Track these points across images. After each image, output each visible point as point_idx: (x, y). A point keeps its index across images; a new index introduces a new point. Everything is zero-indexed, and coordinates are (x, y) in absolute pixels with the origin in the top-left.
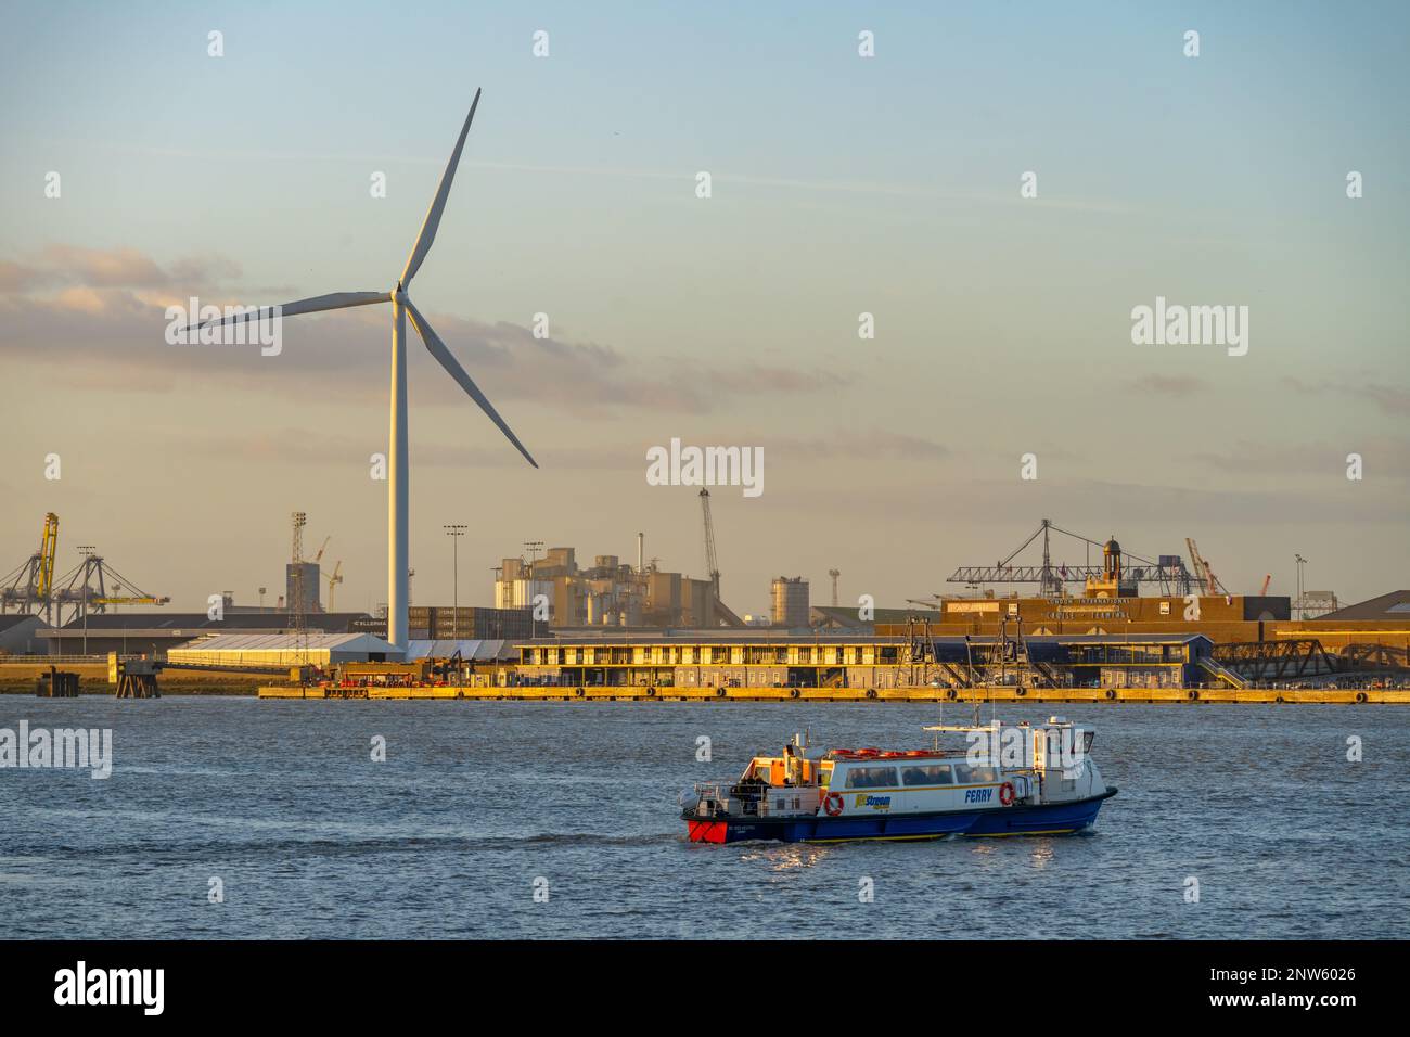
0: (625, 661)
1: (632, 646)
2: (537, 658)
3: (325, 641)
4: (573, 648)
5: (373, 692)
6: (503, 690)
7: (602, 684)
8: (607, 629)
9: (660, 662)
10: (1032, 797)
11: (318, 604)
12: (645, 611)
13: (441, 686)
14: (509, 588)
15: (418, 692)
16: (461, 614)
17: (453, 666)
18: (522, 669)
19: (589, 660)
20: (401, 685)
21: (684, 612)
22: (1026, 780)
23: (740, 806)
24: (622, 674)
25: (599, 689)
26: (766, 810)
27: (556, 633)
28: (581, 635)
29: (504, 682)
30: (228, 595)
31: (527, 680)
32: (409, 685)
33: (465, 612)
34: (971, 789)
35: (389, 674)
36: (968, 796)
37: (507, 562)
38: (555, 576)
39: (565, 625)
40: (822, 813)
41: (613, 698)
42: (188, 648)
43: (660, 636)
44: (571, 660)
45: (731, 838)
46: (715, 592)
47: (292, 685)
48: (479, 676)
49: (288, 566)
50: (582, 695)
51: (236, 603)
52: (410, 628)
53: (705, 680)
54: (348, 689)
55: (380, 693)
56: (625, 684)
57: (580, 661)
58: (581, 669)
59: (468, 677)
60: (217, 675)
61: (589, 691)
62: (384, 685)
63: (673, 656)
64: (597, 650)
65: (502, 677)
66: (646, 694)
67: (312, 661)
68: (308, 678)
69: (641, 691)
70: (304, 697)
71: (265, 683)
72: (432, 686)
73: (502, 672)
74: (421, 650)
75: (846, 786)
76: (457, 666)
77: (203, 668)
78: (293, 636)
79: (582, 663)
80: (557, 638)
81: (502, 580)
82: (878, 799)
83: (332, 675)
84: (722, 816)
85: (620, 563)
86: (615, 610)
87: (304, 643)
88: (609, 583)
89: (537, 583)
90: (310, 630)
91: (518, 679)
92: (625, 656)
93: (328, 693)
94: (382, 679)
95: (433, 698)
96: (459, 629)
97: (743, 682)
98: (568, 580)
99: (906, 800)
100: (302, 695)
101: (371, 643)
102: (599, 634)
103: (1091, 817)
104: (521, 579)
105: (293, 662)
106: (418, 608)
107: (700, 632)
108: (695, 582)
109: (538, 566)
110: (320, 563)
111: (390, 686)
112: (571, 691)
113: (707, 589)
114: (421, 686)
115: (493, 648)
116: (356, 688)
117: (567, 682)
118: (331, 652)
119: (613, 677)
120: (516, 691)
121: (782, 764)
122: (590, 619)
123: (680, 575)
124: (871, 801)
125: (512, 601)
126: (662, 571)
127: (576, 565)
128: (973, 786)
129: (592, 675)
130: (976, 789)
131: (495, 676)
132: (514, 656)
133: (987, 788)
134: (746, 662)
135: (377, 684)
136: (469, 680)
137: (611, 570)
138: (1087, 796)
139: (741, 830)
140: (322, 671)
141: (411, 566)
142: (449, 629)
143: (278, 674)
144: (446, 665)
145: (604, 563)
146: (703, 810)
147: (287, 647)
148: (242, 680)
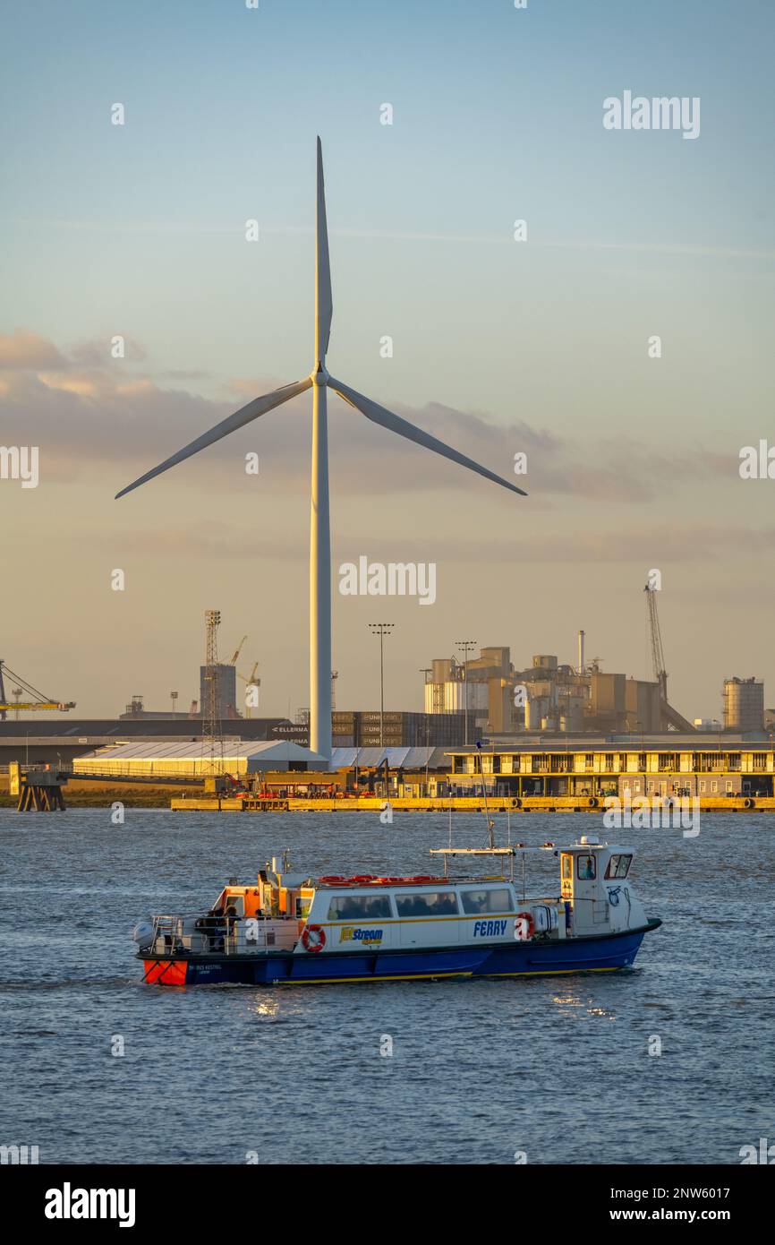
0: (565, 769)
1: (572, 753)
2: (470, 766)
3: (241, 749)
4: (509, 756)
5: (294, 803)
6: (434, 801)
7: (540, 794)
8: (545, 735)
9: (603, 769)
10: (556, 930)
11: (235, 709)
12: (586, 715)
13: (367, 797)
14: (440, 691)
15: (342, 804)
16: (389, 720)
17: (380, 775)
18: (454, 778)
19: (526, 768)
20: (324, 796)
21: (628, 715)
22: (548, 910)
23: (204, 942)
24: (562, 783)
25: (537, 799)
26: (233, 946)
27: (491, 739)
28: (518, 742)
29: (434, 793)
30: (137, 700)
31: (460, 790)
32: (333, 796)
33: (393, 718)
34: (481, 921)
35: (311, 784)
36: (476, 929)
37: (437, 663)
38: (489, 678)
39: (501, 731)
40: (300, 950)
41: (552, 809)
42: (95, 756)
43: (602, 742)
44: (507, 768)
45: (192, 980)
46: (662, 695)
47: (207, 796)
48: (407, 786)
49: (203, 669)
50: (519, 806)
51: (146, 709)
52: (333, 735)
53: (653, 790)
54: (267, 800)
55: (302, 805)
56: (565, 794)
57: (516, 770)
58: (518, 777)
59: (396, 786)
60: (126, 786)
61: (527, 801)
62: (306, 796)
63: (617, 763)
64: (535, 758)
65: (432, 787)
66: (588, 805)
67: (228, 771)
68: (224, 789)
69: (583, 802)
70: (220, 810)
71: (178, 795)
72: (357, 797)
73: (433, 782)
74: (346, 758)
75: (329, 918)
76: (384, 775)
77: (111, 778)
78: (206, 744)
79: (518, 772)
80: (491, 744)
81: (432, 682)
82: (367, 933)
83: (250, 785)
84: (181, 954)
85: (560, 663)
86: (555, 714)
87: (219, 750)
88: (547, 685)
89: (470, 685)
90: (227, 736)
91: (450, 789)
92: (565, 763)
93: (245, 804)
94: (303, 789)
95: (358, 810)
96: (387, 735)
97: (692, 791)
98: (503, 682)
99: (399, 934)
100: (217, 807)
101: (291, 751)
102: (537, 740)
103: (631, 953)
104: (452, 681)
105: (208, 772)
106: (341, 713)
107: (648, 737)
108: (640, 683)
109: (471, 667)
110: (235, 664)
111: (312, 797)
112: (506, 802)
113: (654, 691)
114: (346, 797)
115: (423, 755)
116: (276, 800)
117: (503, 791)
118: (248, 760)
119: (552, 786)
120: (446, 802)
121: (256, 894)
122: (527, 724)
123: (625, 675)
124: (358, 935)
125: (442, 705)
126: (604, 672)
127: (511, 665)
128: (484, 917)
129: (529, 785)
130: (487, 920)
131: (425, 786)
132: (446, 765)
133: (500, 919)
134: (696, 769)
135: (298, 796)
136: (397, 790)
137: (549, 671)
138: (624, 928)
139: (204, 970)
140: (239, 781)
141: (334, 668)
142: (376, 735)
143: (190, 785)
144: (372, 775)
145: (542, 663)
146: (161, 948)
147: (201, 756)
148: (153, 791)
